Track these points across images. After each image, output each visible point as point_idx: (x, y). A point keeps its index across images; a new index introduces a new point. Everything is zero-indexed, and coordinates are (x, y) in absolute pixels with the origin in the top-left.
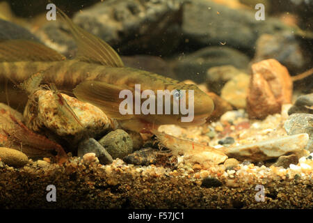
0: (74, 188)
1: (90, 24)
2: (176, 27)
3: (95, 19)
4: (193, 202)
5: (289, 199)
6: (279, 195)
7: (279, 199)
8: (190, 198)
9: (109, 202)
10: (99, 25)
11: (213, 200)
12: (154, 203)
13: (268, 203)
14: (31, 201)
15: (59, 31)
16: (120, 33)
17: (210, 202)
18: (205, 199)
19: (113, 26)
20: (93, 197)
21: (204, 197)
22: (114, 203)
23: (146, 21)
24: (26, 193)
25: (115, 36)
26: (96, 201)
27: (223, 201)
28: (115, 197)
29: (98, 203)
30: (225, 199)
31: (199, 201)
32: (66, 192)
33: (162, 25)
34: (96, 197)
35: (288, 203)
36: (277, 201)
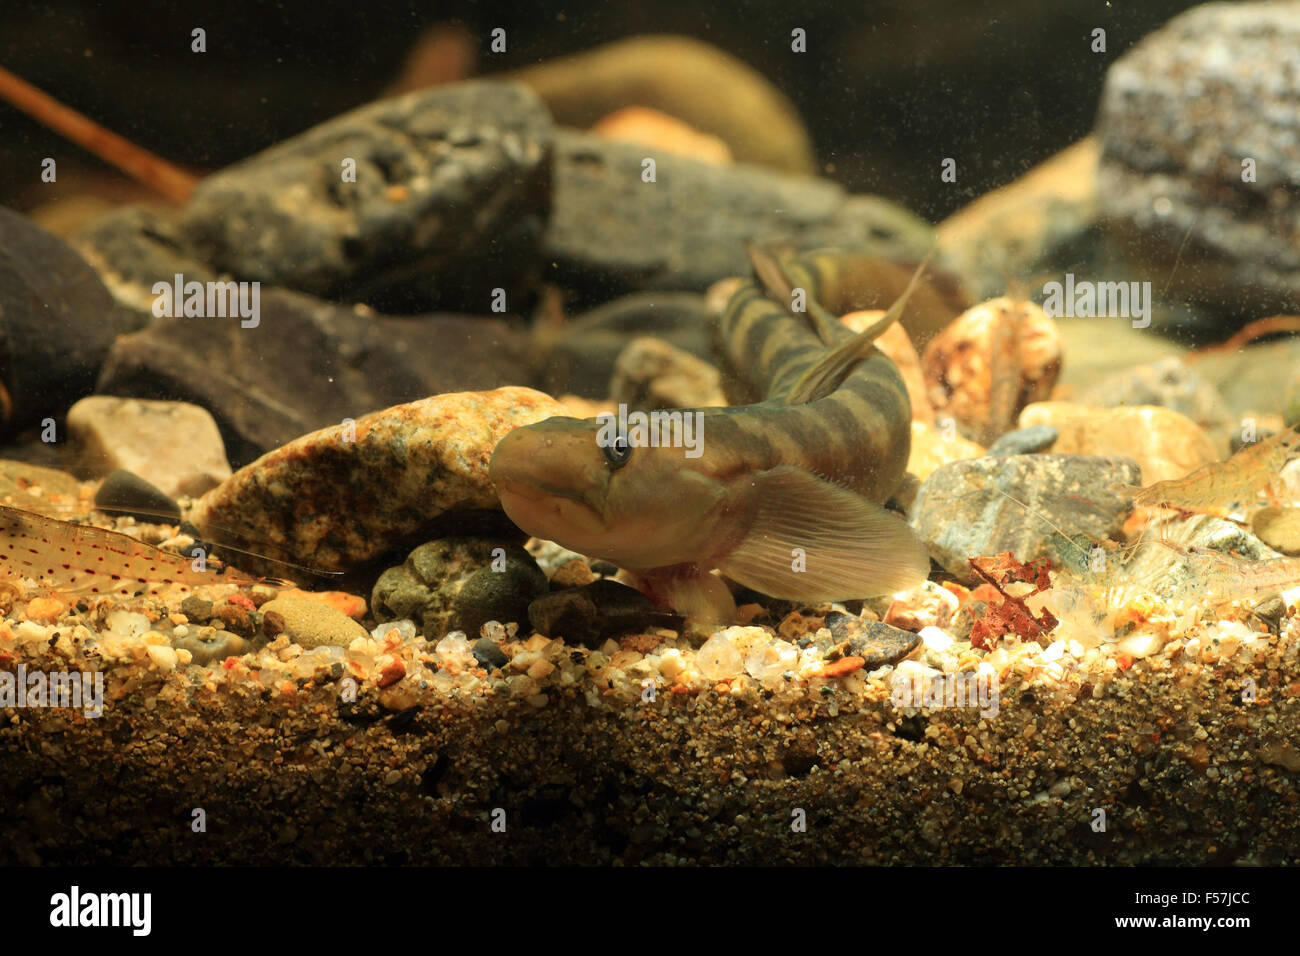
0: (267, 720)
1: (248, 216)
2: (532, 223)
3: (264, 201)
4: (656, 758)
5: (962, 741)
6: (931, 731)
7: (932, 742)
8: (647, 746)
9: (382, 765)
10: (282, 221)
11: (719, 751)
12: (529, 765)
13: (896, 755)
14: (124, 767)
15: (143, 243)
16: (351, 247)
17: (710, 758)
18: (694, 752)
19: (325, 223)
20: (327, 750)
21: (691, 743)
22: (397, 766)
23: (437, 206)
24: (108, 742)
25: (333, 255)
26: (338, 761)
27: (753, 756)
28: (400, 748)
29: (345, 768)
30: (759, 748)
31: (675, 755)
32: (241, 734)
33: (484, 217)
34: (339, 750)
35: (959, 754)
36: (922, 747)
